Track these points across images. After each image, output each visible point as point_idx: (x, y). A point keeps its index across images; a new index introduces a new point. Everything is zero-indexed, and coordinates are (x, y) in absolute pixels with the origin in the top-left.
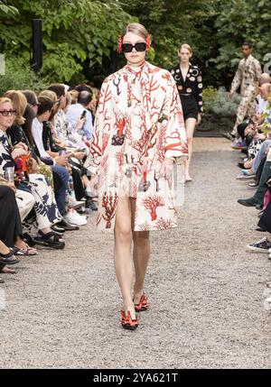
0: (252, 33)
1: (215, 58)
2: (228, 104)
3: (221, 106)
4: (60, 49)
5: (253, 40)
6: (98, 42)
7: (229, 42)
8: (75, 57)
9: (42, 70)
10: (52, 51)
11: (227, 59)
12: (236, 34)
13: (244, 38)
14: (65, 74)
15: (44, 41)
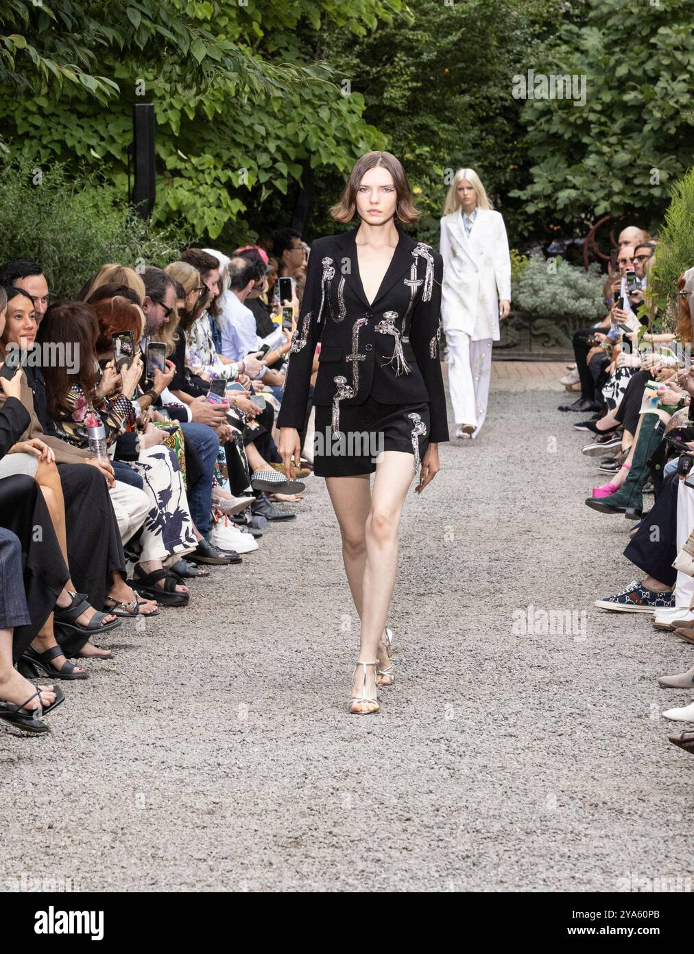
0: (602, 134)
1: (522, 188)
2: (549, 289)
3: (536, 292)
4: (196, 169)
5: (606, 149)
6: (278, 148)
7: (553, 153)
8: (228, 185)
9: (157, 214)
10: (177, 173)
11: (549, 191)
12: (566, 136)
13: (586, 145)
14: (208, 222)
15: (161, 151)
